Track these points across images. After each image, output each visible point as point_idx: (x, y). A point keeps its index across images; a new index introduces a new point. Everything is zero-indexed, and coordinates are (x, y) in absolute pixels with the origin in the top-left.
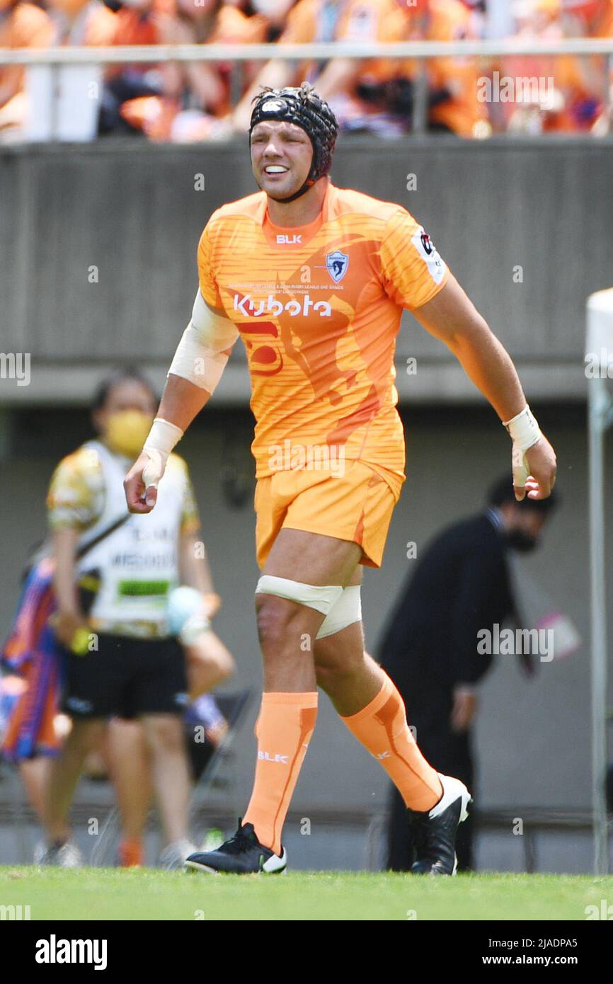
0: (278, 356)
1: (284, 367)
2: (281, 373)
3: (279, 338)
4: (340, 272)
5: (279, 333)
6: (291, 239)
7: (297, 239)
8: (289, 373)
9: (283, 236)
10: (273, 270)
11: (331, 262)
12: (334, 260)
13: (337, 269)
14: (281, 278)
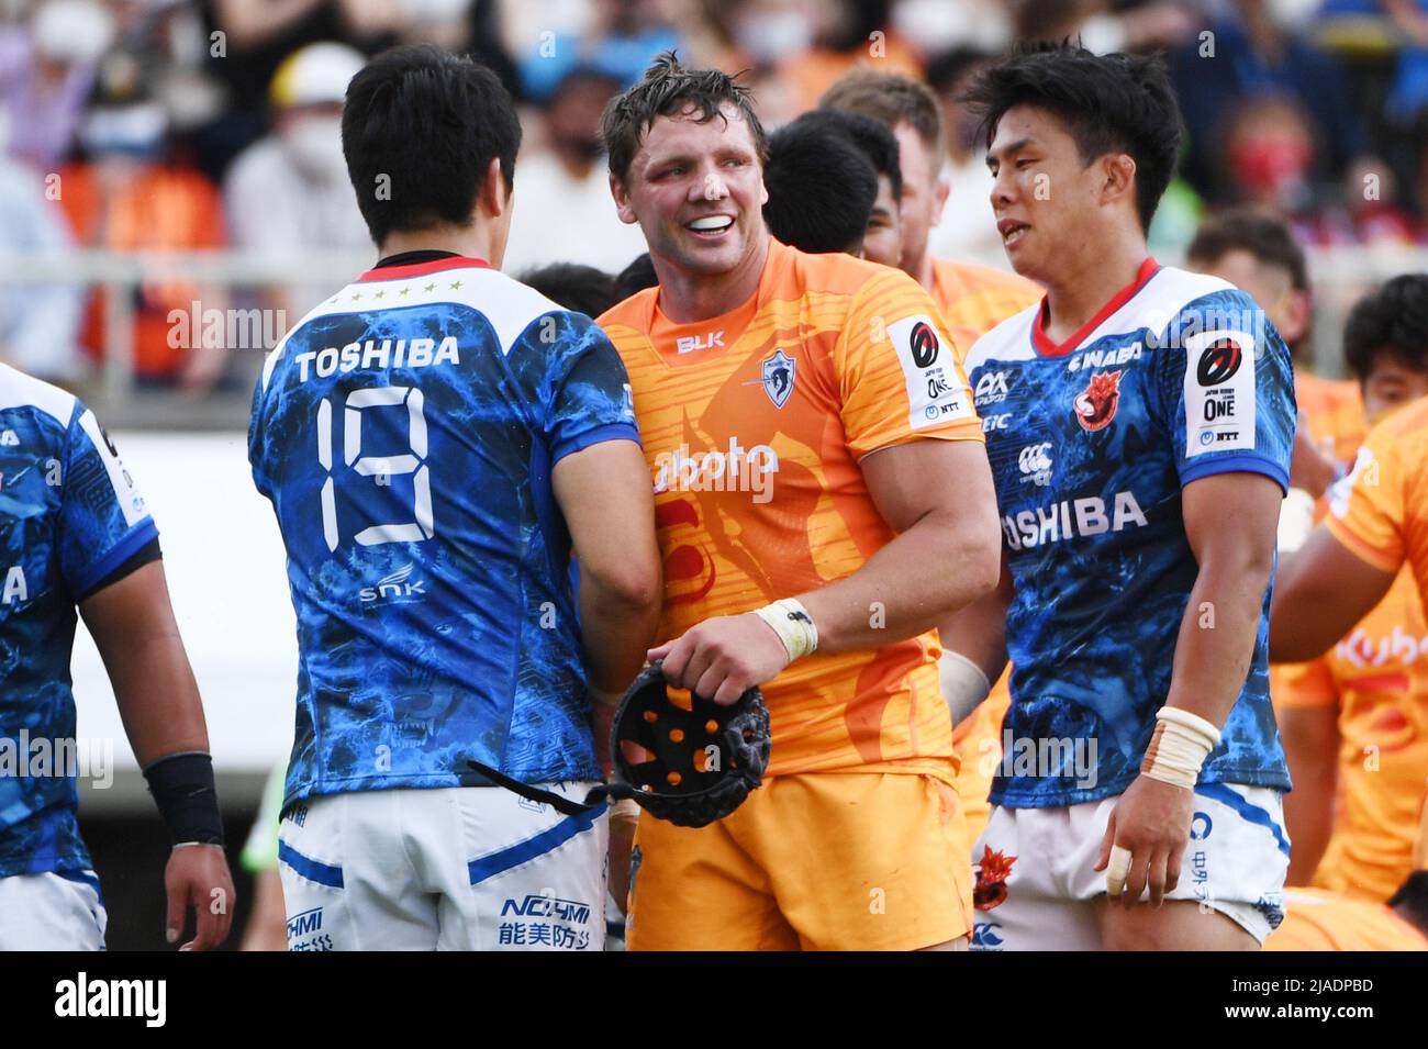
0: (706, 561)
1: (718, 580)
2: (712, 592)
3: (701, 527)
4: (783, 388)
5: (700, 517)
6: (704, 341)
7: (713, 338)
8: (727, 590)
9: (691, 339)
10: (676, 404)
11: (769, 371)
12: (775, 368)
13: (780, 382)
14: (690, 416)
